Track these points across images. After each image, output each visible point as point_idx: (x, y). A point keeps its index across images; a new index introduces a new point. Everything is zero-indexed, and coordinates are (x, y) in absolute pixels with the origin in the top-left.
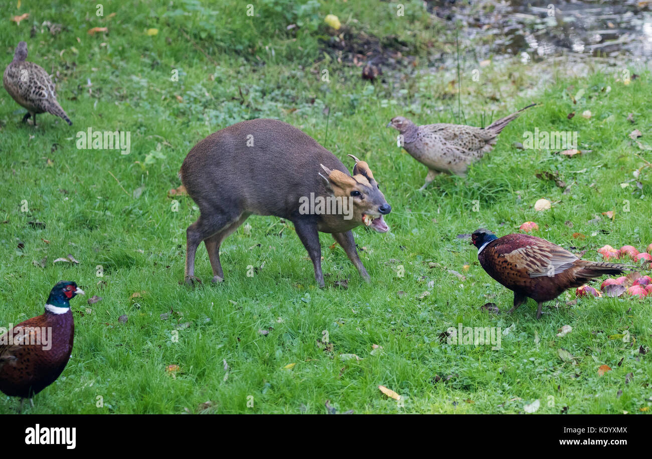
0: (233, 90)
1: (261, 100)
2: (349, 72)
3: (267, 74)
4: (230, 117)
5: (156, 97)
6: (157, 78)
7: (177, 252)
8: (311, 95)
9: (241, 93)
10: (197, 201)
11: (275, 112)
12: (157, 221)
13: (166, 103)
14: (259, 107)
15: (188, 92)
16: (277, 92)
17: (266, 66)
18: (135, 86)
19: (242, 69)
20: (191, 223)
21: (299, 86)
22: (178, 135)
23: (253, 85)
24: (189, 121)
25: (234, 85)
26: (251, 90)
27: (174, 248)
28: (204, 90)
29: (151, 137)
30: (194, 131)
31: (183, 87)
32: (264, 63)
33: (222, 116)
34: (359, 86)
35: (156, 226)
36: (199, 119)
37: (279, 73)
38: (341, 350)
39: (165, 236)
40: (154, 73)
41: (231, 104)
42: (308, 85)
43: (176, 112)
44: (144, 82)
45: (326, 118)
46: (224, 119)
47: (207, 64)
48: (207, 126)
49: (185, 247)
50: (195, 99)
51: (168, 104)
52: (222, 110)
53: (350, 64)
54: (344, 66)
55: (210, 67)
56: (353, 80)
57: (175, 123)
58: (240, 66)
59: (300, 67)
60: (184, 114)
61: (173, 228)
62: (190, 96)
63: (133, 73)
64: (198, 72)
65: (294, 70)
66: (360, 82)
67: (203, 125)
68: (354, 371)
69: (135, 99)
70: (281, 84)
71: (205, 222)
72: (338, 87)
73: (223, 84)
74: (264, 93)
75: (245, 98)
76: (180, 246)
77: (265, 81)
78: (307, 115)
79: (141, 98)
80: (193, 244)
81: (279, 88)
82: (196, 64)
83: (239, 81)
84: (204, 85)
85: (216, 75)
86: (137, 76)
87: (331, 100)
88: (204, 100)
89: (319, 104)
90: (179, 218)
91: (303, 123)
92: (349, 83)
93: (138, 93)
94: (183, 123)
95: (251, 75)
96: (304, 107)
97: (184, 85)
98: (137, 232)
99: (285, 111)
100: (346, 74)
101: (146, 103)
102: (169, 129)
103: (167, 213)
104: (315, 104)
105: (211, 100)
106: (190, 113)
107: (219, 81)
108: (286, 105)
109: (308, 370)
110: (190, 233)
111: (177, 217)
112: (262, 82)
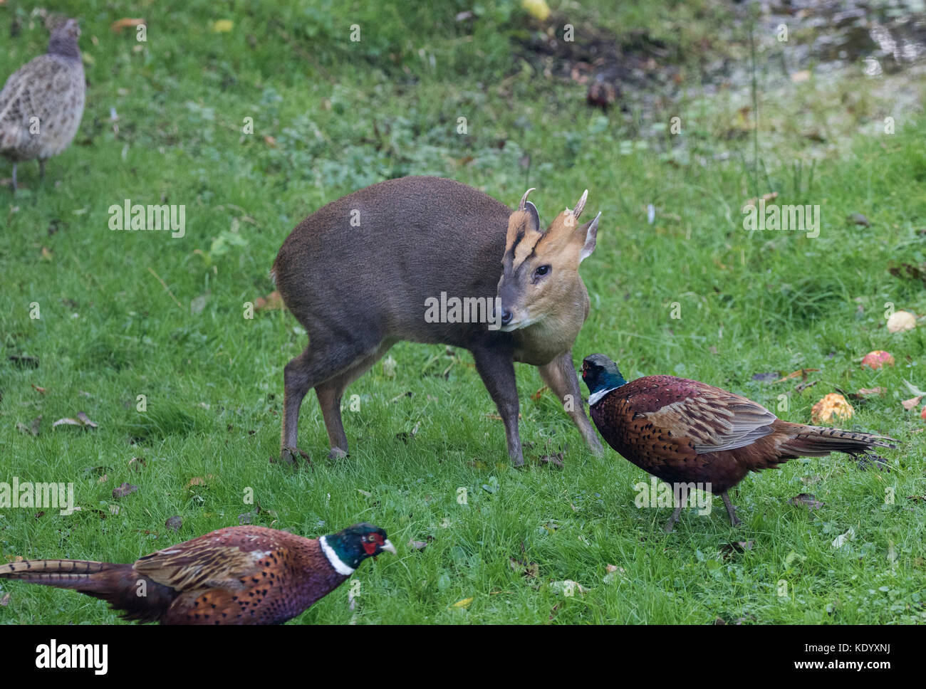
0: (362, 126)
1: (411, 144)
2: (563, 93)
3: (422, 98)
4: (359, 172)
5: (230, 138)
6: (232, 105)
7: (267, 408)
8: (499, 134)
9: (376, 132)
10: (302, 319)
11: (436, 163)
12: (233, 353)
13: (247, 147)
14: (409, 155)
15: (286, 130)
16: (439, 129)
17: (420, 85)
18: (192, 119)
19: (378, 90)
20: (291, 358)
21: (478, 118)
22: (268, 205)
23: (398, 117)
24: (288, 180)
25: (365, 117)
26: (395, 126)
27: (262, 400)
28: (313, 126)
29: (221, 208)
30: (295, 197)
31: (276, 122)
32: (417, 79)
33: (345, 171)
34: (581, 118)
35: (231, 362)
36: (304, 177)
37: (443, 96)
38: (553, 574)
39: (246, 379)
40: (226, 98)
41: (359, 151)
42: (492, 116)
43: (264, 164)
44: (208, 113)
45: (525, 173)
46: (348, 177)
47: (317, 81)
48: (318, 189)
49: (281, 397)
50: (298, 142)
51: (250, 151)
52: (344, 160)
53: (566, 79)
54: (555, 83)
55: (324, 85)
56: (572, 107)
57: (264, 183)
58: (375, 84)
59: (480, 85)
60: (278, 167)
61: (261, 365)
62: (288, 137)
63: (191, 98)
64: (303, 94)
65: (469, 90)
66: (584, 111)
67: (313, 187)
68: (575, 611)
69: (193, 143)
70: (446, 115)
71: (318, 355)
72: (545, 119)
73: (345, 115)
74: (416, 131)
75: (384, 139)
76: (273, 397)
77: (419, 110)
78: (492, 167)
79: (203, 141)
80: (295, 394)
81: (443, 121)
82: (300, 81)
83: (374, 110)
84: (313, 118)
85: (334, 100)
86: (196, 102)
87: (533, 142)
88: (312, 143)
89: (512, 149)
90: (271, 347)
91: (486, 183)
92: (564, 113)
93: (199, 131)
94: (277, 184)
95: (394, 100)
96: (486, 154)
97: (279, 117)
98: (198, 372)
99: (454, 162)
100: (560, 98)
101: (212, 150)
102: (252, 195)
103: (250, 340)
104: (506, 150)
105: (325, 143)
106: (289, 167)
107: (339, 110)
108: (455, 151)
109: (495, 610)
110: (290, 374)
111: (267, 347)
112: (413, 112)
